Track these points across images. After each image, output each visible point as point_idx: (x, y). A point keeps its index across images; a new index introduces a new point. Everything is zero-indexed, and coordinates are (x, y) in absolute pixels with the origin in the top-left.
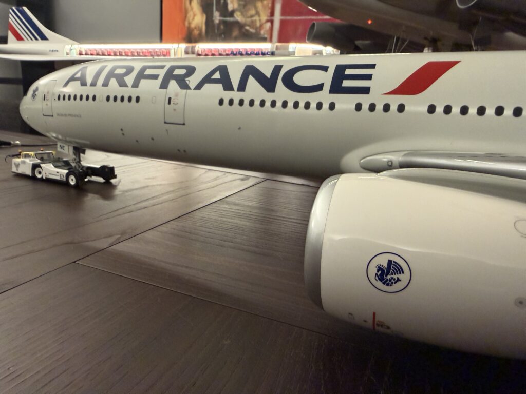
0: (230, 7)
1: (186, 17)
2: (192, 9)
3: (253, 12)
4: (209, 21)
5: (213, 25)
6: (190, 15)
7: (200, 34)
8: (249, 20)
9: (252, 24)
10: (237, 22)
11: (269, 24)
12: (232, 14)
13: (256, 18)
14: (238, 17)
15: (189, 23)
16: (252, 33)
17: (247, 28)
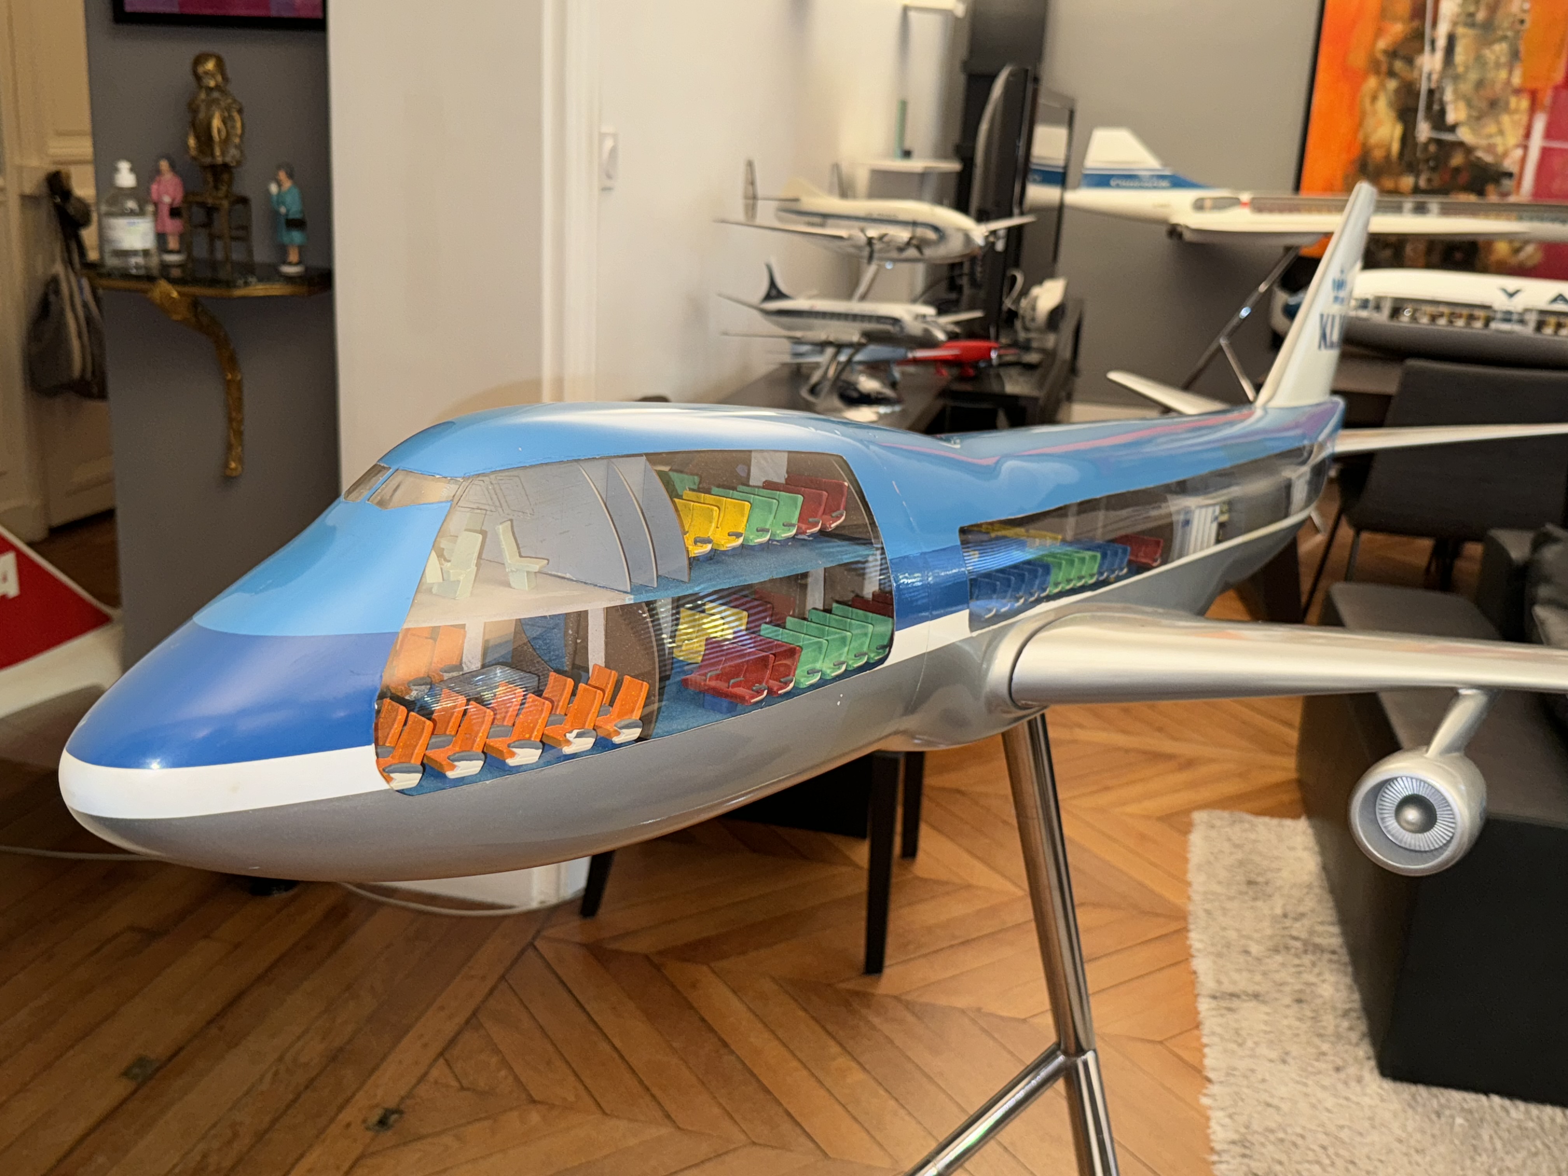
0: (1451, 117)
1: (1360, 124)
2: (1375, 112)
3: (1492, 128)
4: (1408, 137)
5: (1415, 144)
6: (1370, 122)
7: (1388, 157)
8: (1483, 142)
9: (1490, 149)
10: (1461, 144)
11: (1519, 152)
12: (1453, 129)
13: (1498, 140)
14: (1464, 135)
15: (1367, 137)
16: (1487, 164)
17: (1480, 154)
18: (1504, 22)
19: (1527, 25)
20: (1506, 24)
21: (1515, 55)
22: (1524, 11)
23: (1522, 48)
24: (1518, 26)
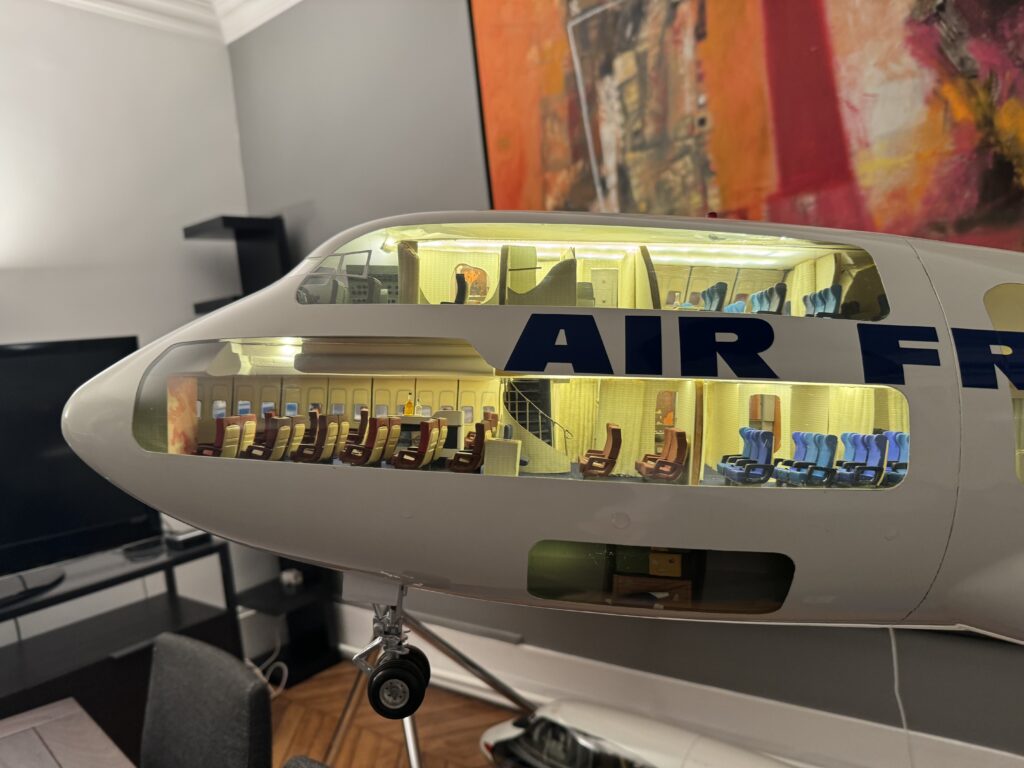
18: (679, 130)
19: (709, 125)
20: (683, 132)
21: (704, 169)
22: (700, 107)
23: (710, 157)
24: (698, 130)
